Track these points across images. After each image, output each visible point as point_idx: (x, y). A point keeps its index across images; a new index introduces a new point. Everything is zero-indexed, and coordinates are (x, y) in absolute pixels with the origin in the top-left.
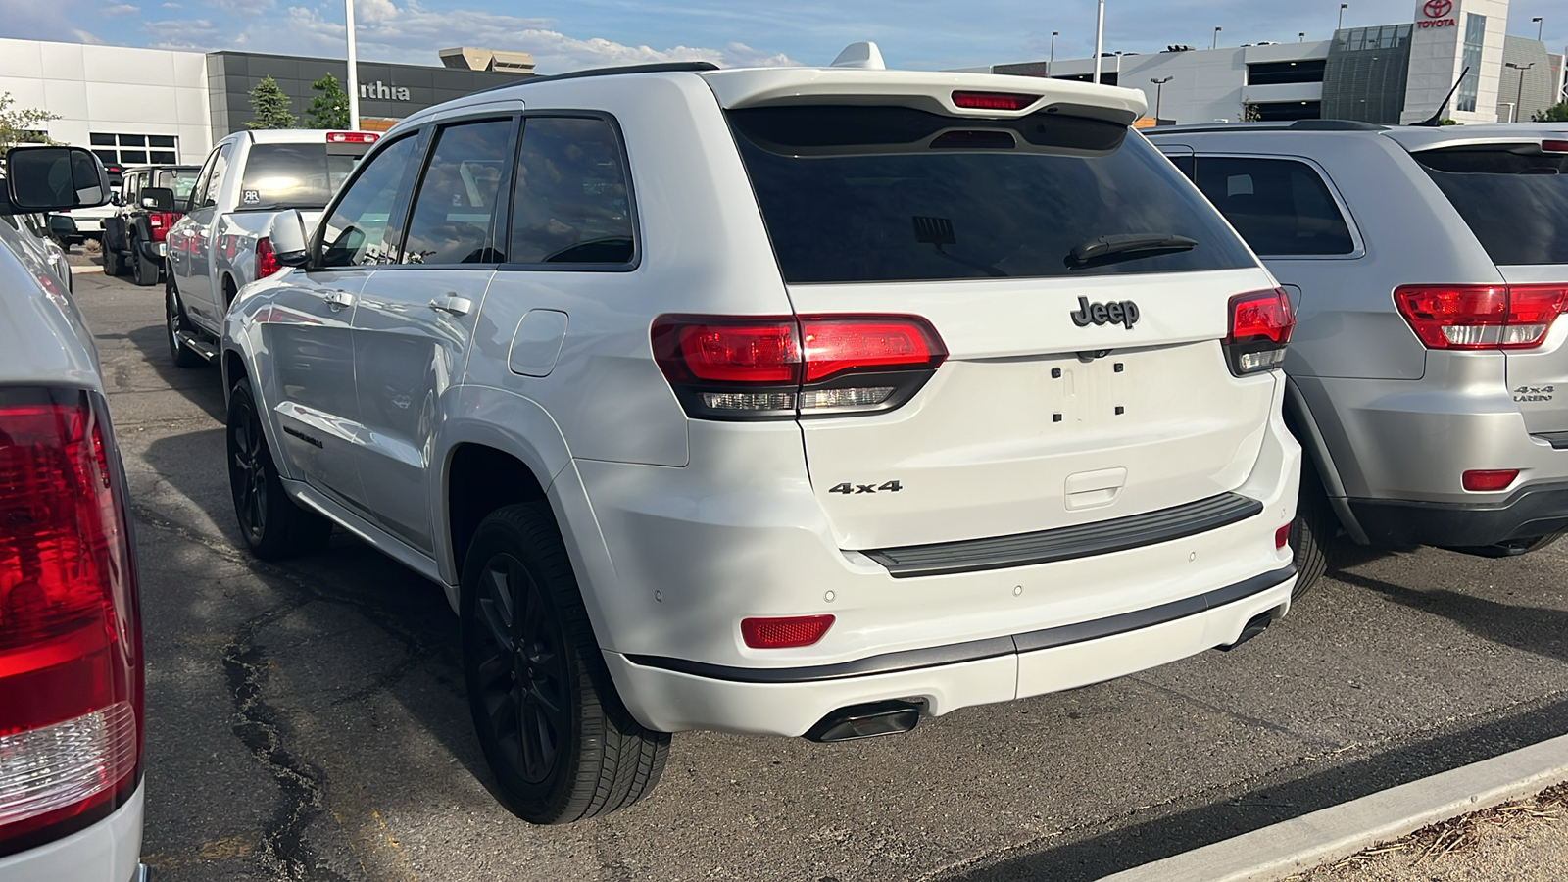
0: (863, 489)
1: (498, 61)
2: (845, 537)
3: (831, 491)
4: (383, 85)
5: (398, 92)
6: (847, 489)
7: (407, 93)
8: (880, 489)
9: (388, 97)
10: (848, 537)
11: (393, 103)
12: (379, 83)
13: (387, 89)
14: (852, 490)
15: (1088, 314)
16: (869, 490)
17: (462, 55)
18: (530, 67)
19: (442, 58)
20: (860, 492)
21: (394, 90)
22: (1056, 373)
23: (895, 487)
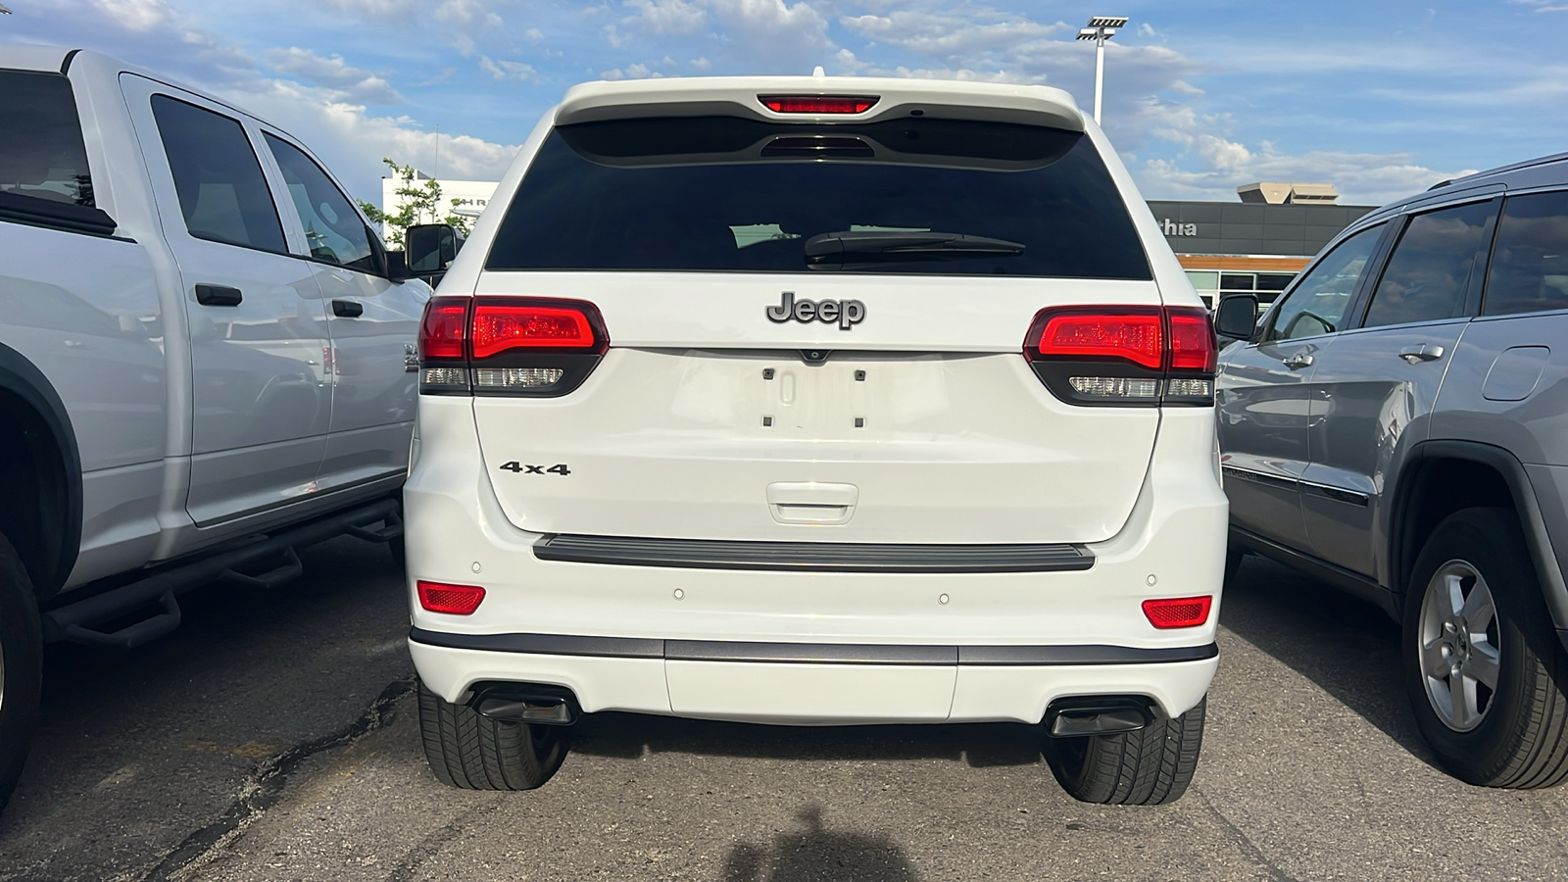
0: (532, 469)
1: (1297, 193)
2: (522, 517)
3: (501, 468)
4: (1171, 222)
5: (1185, 228)
6: (516, 468)
7: (1194, 228)
8: (548, 471)
9: (1174, 233)
10: (524, 518)
11: (1180, 239)
12: (1167, 221)
13: (1174, 226)
14: (521, 469)
15: (791, 310)
16: (537, 470)
17: (1259, 190)
18: (1333, 198)
19: (1240, 194)
20: (529, 472)
21: (1181, 226)
22: (769, 374)
23: (564, 471)
